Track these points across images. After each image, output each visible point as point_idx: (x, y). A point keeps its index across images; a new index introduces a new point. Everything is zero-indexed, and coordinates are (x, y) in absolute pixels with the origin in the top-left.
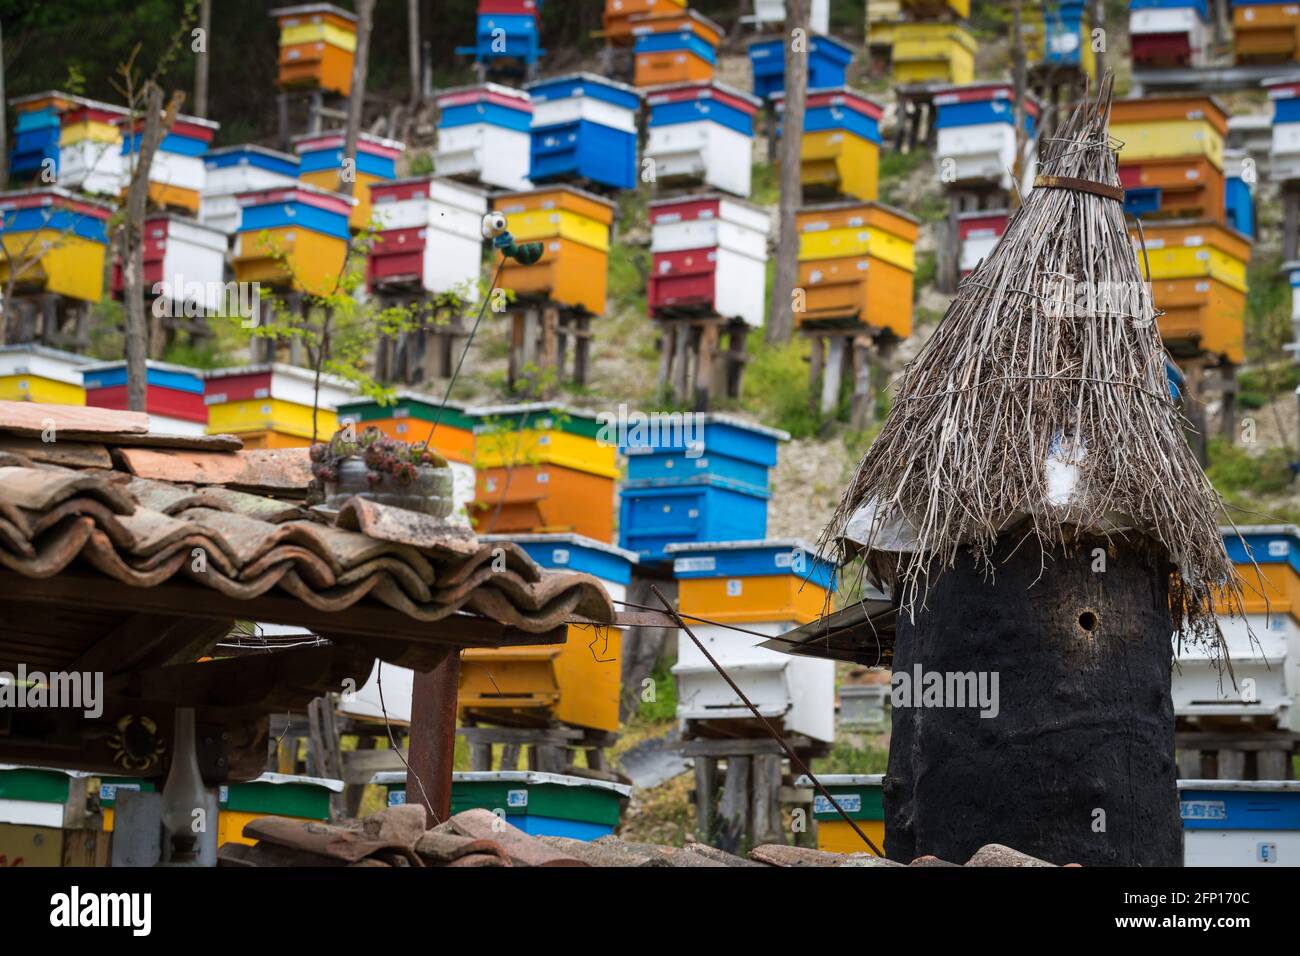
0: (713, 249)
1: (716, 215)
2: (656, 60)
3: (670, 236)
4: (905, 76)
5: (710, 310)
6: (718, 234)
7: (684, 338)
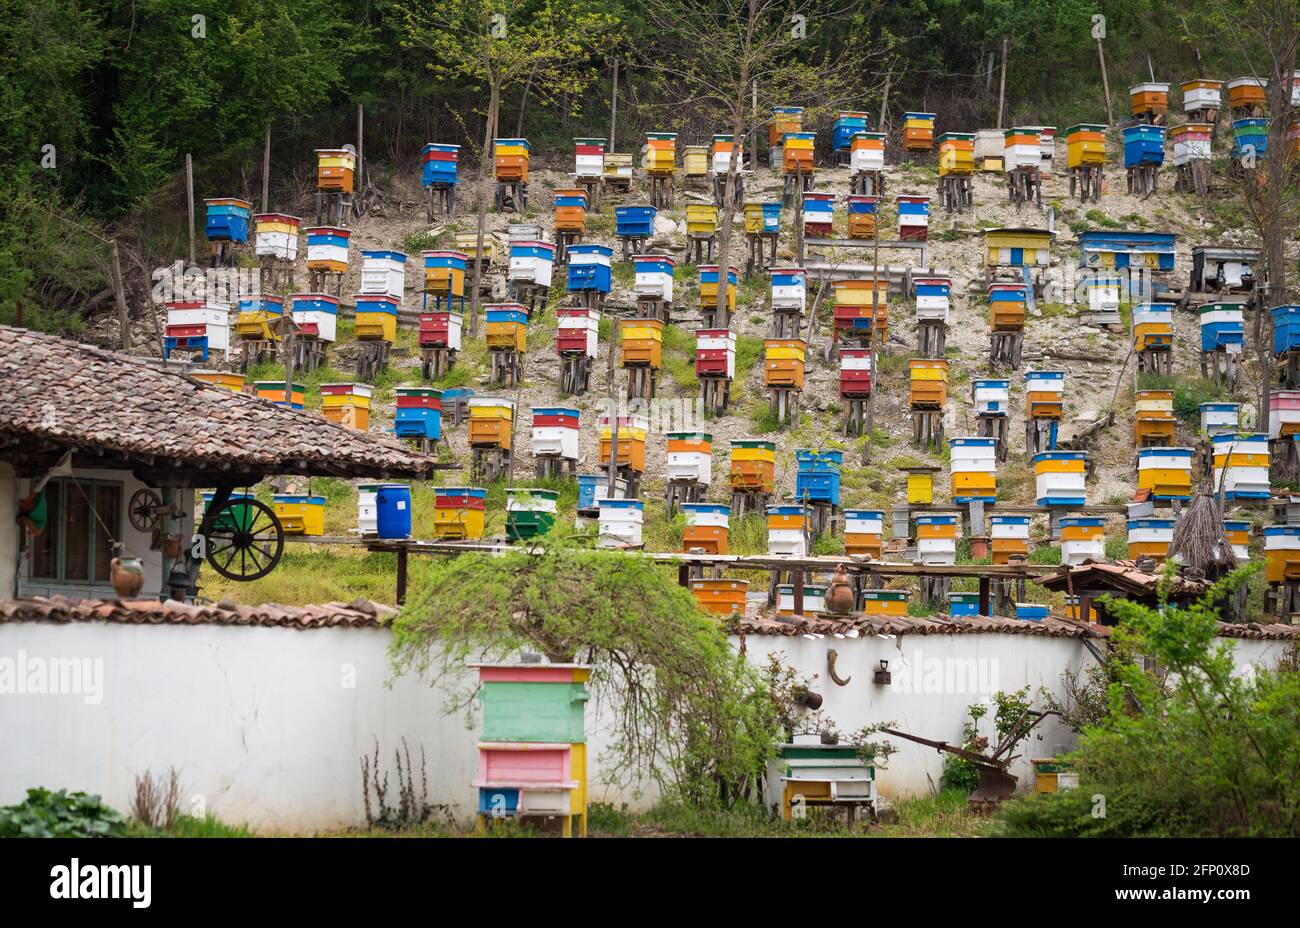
0: (726, 350)
1: (727, 337)
2: (566, 210)
3: (705, 343)
4: (693, 229)
5: (724, 375)
6: (727, 344)
7: (711, 385)
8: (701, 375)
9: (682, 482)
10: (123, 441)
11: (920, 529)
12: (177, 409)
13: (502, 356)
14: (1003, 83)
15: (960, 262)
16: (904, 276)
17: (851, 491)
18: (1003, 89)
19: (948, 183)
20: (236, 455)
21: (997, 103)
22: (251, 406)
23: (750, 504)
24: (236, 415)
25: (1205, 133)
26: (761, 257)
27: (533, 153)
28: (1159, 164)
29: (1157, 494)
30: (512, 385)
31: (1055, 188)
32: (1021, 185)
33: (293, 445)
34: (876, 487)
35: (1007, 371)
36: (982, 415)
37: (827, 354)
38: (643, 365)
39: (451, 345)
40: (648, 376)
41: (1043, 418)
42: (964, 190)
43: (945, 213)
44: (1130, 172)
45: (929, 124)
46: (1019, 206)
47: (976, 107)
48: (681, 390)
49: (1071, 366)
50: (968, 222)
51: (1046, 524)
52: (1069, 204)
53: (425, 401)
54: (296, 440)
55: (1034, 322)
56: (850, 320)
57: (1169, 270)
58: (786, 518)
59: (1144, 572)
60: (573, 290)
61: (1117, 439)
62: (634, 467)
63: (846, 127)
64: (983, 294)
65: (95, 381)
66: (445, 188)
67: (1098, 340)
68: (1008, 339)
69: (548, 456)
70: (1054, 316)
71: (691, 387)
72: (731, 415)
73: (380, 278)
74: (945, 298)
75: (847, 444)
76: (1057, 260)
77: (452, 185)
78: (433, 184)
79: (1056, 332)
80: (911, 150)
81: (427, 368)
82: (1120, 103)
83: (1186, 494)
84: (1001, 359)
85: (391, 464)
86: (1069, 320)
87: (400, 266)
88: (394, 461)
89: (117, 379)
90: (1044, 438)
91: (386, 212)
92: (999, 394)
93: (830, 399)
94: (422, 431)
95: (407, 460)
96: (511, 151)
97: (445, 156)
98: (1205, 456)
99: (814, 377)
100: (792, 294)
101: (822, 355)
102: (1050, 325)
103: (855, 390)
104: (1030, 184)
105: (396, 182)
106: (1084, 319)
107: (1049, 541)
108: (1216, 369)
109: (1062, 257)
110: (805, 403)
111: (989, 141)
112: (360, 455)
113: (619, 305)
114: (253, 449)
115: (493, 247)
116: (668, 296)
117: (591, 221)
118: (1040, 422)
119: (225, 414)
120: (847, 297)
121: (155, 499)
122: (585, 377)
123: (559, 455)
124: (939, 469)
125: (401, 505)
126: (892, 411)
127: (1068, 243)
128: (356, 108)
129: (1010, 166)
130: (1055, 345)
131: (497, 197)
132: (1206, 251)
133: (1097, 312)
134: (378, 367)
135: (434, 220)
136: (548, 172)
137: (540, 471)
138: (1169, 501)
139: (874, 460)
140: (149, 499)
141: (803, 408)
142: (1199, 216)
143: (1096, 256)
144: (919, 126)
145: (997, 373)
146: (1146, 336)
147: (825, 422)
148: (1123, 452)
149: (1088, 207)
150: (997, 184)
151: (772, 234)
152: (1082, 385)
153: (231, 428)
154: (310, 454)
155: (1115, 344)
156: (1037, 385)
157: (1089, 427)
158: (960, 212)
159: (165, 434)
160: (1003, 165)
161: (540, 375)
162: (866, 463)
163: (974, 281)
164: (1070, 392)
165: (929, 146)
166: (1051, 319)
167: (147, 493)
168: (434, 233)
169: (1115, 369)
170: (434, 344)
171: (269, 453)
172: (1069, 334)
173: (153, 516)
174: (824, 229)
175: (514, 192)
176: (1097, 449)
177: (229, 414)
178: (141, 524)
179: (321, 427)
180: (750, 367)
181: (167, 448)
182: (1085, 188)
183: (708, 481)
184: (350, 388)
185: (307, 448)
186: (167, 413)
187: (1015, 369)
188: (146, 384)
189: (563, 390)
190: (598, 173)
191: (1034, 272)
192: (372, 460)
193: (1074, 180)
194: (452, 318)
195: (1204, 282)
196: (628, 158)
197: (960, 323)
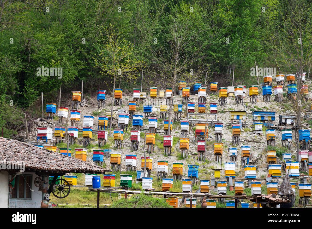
0: (170, 140)
1: (171, 137)
2: (131, 106)
3: (166, 139)
4: (162, 111)
5: (170, 146)
6: (171, 139)
7: (167, 148)
8: (165, 146)
9: (161, 172)
10: (34, 167)
11: (218, 184)
12: (46, 158)
13: (117, 142)
14: (234, 75)
15: (224, 118)
16: (212, 122)
17: (201, 174)
18: (233, 77)
19: (221, 99)
20: (60, 169)
21: (232, 80)
22: (63, 157)
23: (177, 178)
24: (60, 159)
25: (281, 87)
26: (178, 117)
27: (123, 92)
28: (270, 95)
29: (273, 175)
30: (120, 148)
31: (246, 100)
32: (238, 100)
33: (73, 166)
34: (206, 173)
35: (236, 145)
36: (231, 156)
37: (194, 141)
38: (151, 144)
39: (105, 139)
40: (152, 146)
41: (246, 157)
42: (225, 101)
43: (221, 106)
44: (264, 97)
45: (216, 85)
46: (238, 105)
47: (227, 81)
48: (160, 149)
49: (251, 143)
50: (226, 109)
51: (247, 182)
52: (250, 104)
53: (100, 153)
54: (74, 165)
55: (242, 133)
56: (199, 133)
57: (274, 120)
58: (187, 182)
59: (273, 197)
60: (133, 125)
61: (263, 161)
62: (150, 169)
63: (197, 86)
64: (230, 126)
65: (27, 151)
66: (103, 100)
67: (257, 137)
68: (237, 137)
69: (129, 166)
70: (247, 131)
71: (162, 149)
72: (172, 155)
73: (88, 122)
74: (222, 128)
75: (199, 163)
76: (247, 118)
77: (104, 99)
78: (100, 99)
79: (247, 135)
80: (212, 91)
81: (100, 144)
82: (261, 80)
83: (280, 175)
84: (235, 142)
85: (96, 171)
86: (250, 132)
87: (92, 119)
88: (96, 170)
89: (32, 151)
90: (246, 162)
91: (88, 106)
92: (235, 151)
93: (195, 152)
94: (99, 160)
95: (99, 170)
96: (118, 92)
97: (102, 93)
98: (284, 166)
99: (191, 146)
100: (185, 127)
101: (193, 141)
102: (246, 134)
103: (201, 150)
104: (240, 99)
105: (90, 98)
106: (254, 132)
107: (248, 186)
108: (285, 144)
109: (248, 117)
110: (189, 152)
111: (231, 89)
112: (88, 169)
113: (144, 129)
114: (64, 168)
115: (114, 114)
116: (156, 127)
117: (137, 108)
118: (245, 158)
119: (57, 159)
120: (198, 127)
121: (40, 179)
122: (137, 146)
123: (132, 166)
124: (222, 169)
125: (98, 181)
126: (209, 154)
127: (250, 114)
128: (81, 81)
129: (236, 95)
130: (247, 139)
131: (115, 102)
132: (282, 116)
133: (257, 131)
134: (88, 144)
135: (100, 108)
136: (126, 96)
137: (127, 169)
138: (276, 177)
139: (206, 167)
140: (39, 179)
141: (188, 154)
142: (280, 107)
143: (257, 117)
144: (214, 85)
145: (234, 145)
146: (269, 137)
147: (194, 157)
148: (264, 164)
149: (254, 105)
150: (232, 99)
151: (180, 112)
152: (254, 148)
153: (59, 162)
154: (77, 168)
155: (261, 138)
156: (244, 149)
157: (256, 158)
158: (224, 106)
159: (44, 165)
160: (234, 94)
161: (126, 146)
162: (204, 167)
163: (228, 123)
164: (251, 150)
165: (216, 90)
166: (246, 132)
167: (38, 178)
168: (100, 111)
169: (262, 144)
170: (101, 138)
171: (68, 168)
172: (251, 136)
173: (40, 183)
174: (193, 111)
175: (119, 101)
176: (258, 164)
177: (58, 159)
178: (37, 185)
179: (79, 162)
180: (176, 144)
181: (44, 168)
182: (253, 100)
183: (167, 172)
184: (82, 150)
185: (76, 167)
186: (43, 159)
187: (238, 144)
188: (38, 152)
189: (132, 150)
190: (139, 97)
191: (242, 121)
192: (91, 170)
193: (251, 98)
194: (105, 132)
195: (282, 123)
196: (145, 93)
197: (225, 133)
